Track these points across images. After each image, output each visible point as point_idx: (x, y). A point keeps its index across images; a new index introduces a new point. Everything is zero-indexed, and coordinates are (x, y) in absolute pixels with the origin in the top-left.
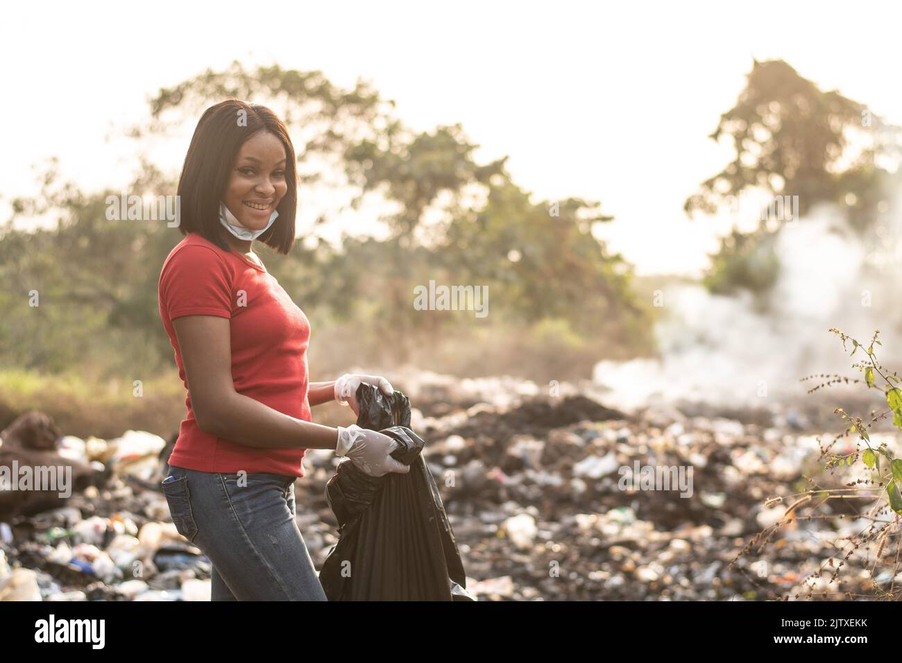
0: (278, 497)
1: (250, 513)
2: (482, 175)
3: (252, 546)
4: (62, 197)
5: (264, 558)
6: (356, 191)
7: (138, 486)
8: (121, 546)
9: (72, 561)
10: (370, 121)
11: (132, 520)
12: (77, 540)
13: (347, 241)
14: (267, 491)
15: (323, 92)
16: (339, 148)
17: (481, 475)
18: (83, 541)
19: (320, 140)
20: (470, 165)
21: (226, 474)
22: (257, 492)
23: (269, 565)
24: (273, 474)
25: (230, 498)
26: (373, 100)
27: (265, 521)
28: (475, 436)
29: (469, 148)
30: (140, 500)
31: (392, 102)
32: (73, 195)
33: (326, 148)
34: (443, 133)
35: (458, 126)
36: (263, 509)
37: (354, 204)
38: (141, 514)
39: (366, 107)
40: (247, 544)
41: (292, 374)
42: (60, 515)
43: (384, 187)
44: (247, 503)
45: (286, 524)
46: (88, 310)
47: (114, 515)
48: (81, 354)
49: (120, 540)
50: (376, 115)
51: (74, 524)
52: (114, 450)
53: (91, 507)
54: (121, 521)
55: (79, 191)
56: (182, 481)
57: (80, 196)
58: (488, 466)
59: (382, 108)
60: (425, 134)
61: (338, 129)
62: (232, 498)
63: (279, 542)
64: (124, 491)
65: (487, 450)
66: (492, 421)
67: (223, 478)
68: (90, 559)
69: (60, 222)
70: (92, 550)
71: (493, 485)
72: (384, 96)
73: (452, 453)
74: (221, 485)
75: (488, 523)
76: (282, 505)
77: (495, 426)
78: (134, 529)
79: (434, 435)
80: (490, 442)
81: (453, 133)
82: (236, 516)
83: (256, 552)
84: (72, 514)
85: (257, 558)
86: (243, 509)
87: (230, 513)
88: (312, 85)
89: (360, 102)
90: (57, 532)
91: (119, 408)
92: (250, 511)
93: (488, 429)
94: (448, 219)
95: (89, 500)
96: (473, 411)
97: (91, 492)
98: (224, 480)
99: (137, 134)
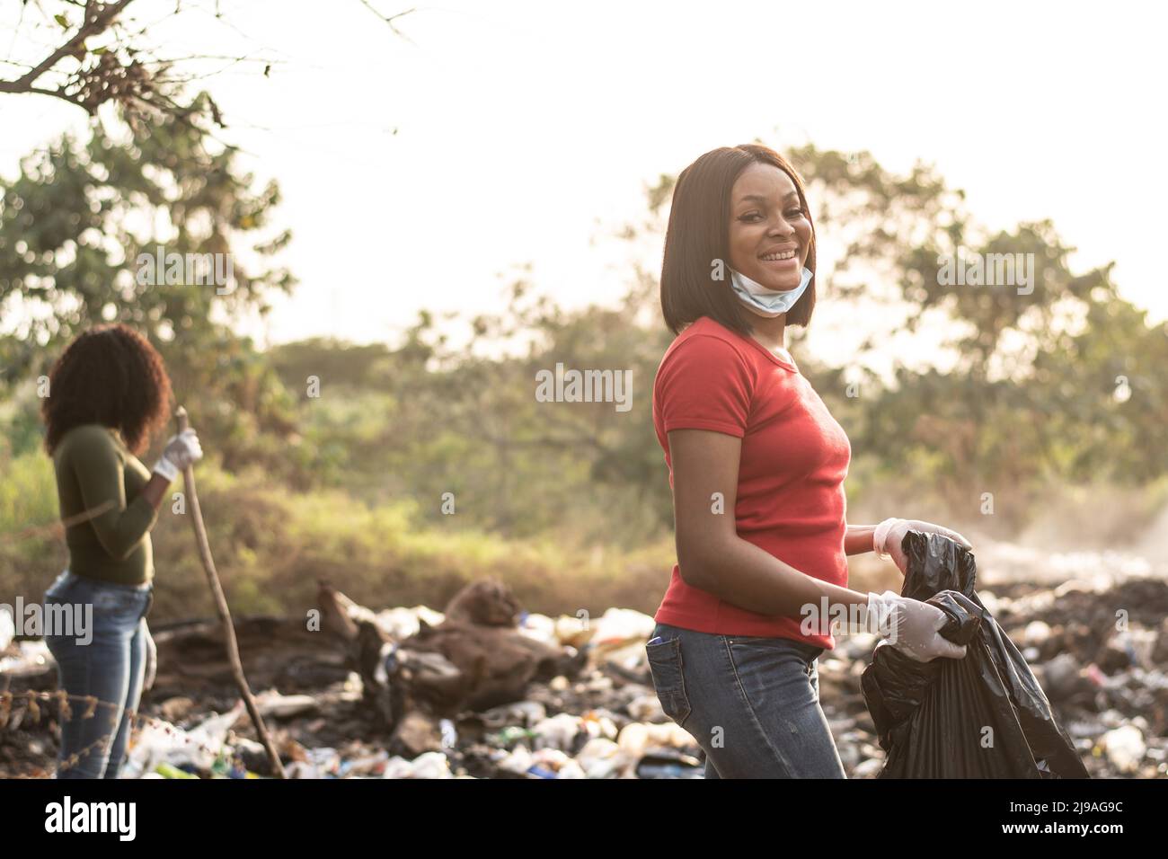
0: (799, 671)
1: (763, 691)
2: (1080, 288)
3: (764, 735)
4: (536, 314)
5: (779, 752)
6: (912, 309)
7: (621, 676)
8: (595, 753)
9: (531, 770)
10: (932, 216)
11: (611, 720)
12: (539, 742)
13: (900, 373)
14: (785, 662)
15: (870, 179)
16: (890, 251)
17: (1071, 673)
18: (545, 746)
19: (866, 241)
20: (1063, 273)
21: (734, 637)
22: (773, 662)
23: (784, 761)
24: (792, 640)
25: (736, 667)
26: (936, 189)
27: (782, 702)
28: (1065, 623)
29: (1061, 251)
30: (622, 695)
31: (961, 194)
32: (549, 311)
33: (873, 252)
34: (1028, 232)
35: (1047, 223)
36: (780, 686)
37: (911, 324)
38: (623, 712)
39: (927, 200)
40: (757, 731)
41: (825, 511)
42: (519, 710)
43: (950, 302)
44: (759, 677)
45: (809, 708)
46: (566, 459)
47: (587, 713)
48: (557, 517)
49: (593, 744)
50: (940, 209)
51: (536, 723)
52: (592, 632)
53: (558, 702)
54: (597, 720)
55: (556, 307)
56: (673, 643)
57: (558, 313)
58: (1082, 662)
59: (947, 200)
60: (1004, 234)
61: (889, 228)
62: (740, 669)
63: (800, 730)
64: (601, 683)
65: (1080, 641)
66: (1087, 603)
67: (729, 642)
68: (554, 767)
69: (533, 345)
70: (559, 757)
71: (1088, 687)
72: (951, 184)
73: (1033, 644)
74: (725, 651)
75: (1080, 737)
76: (804, 683)
77: (1091, 611)
78: (612, 731)
79: (1010, 620)
80: (1084, 631)
81: (1042, 233)
82: (744, 693)
83: (769, 743)
84: (533, 710)
85: (770, 751)
86: (754, 684)
87: (736, 688)
88: (856, 170)
89: (919, 192)
90: (514, 732)
91: (603, 582)
92: (762, 687)
93: (1082, 614)
94: (1033, 346)
95: (556, 693)
96: (1061, 591)
97: (560, 683)
98: (729, 645)
99: (630, 234)
